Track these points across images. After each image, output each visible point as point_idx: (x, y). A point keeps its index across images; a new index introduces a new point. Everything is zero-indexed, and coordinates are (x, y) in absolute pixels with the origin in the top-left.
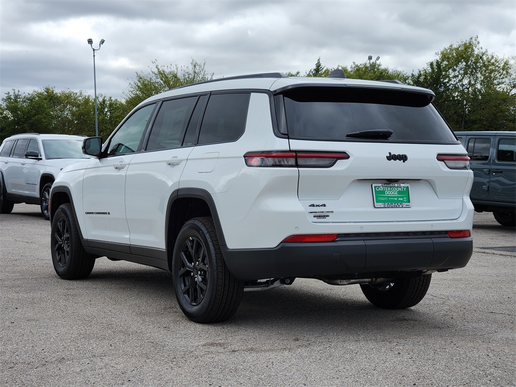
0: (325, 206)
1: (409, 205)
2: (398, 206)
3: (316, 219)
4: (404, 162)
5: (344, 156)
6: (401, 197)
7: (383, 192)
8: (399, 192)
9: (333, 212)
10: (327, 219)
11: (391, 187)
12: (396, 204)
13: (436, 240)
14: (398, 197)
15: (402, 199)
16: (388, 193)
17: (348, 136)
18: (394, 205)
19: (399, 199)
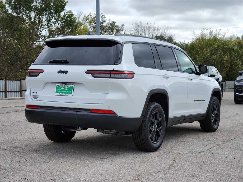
0: (37, 93)
1: (71, 95)
2: (65, 95)
3: (34, 99)
4: (65, 74)
6: (68, 91)
7: (60, 88)
8: (68, 89)
9: (39, 96)
10: (37, 99)
11: (65, 86)
12: (65, 94)
13: (78, 113)
14: (67, 91)
15: (69, 92)
16: (62, 89)
17: (49, 62)
18: (64, 94)
19: (67, 92)
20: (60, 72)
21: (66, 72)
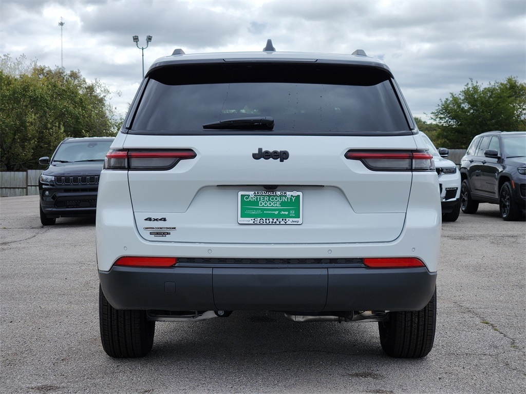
0: (165, 220)
1: (298, 222)
2: (278, 223)
3: (153, 237)
4: (282, 161)
5: (189, 154)
6: (284, 210)
7: (256, 203)
8: (282, 204)
9: (175, 228)
10: (167, 238)
11: (269, 196)
12: (275, 220)
13: (332, 272)
14: (280, 210)
15: (287, 213)
16: (263, 204)
17: (205, 127)
18: (271, 220)
19: (283, 213)
20: (262, 155)
21: (282, 156)
